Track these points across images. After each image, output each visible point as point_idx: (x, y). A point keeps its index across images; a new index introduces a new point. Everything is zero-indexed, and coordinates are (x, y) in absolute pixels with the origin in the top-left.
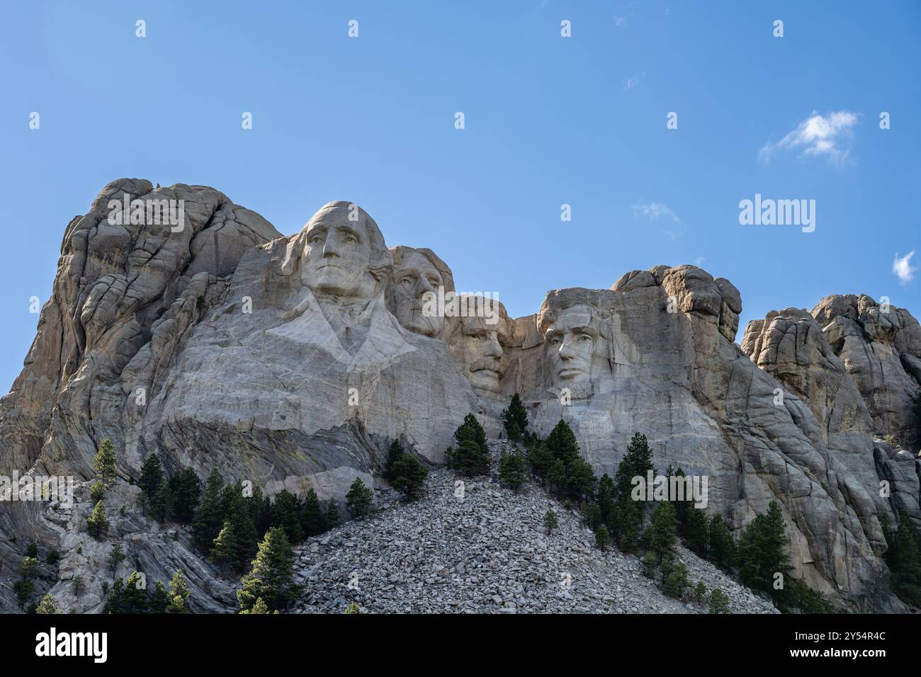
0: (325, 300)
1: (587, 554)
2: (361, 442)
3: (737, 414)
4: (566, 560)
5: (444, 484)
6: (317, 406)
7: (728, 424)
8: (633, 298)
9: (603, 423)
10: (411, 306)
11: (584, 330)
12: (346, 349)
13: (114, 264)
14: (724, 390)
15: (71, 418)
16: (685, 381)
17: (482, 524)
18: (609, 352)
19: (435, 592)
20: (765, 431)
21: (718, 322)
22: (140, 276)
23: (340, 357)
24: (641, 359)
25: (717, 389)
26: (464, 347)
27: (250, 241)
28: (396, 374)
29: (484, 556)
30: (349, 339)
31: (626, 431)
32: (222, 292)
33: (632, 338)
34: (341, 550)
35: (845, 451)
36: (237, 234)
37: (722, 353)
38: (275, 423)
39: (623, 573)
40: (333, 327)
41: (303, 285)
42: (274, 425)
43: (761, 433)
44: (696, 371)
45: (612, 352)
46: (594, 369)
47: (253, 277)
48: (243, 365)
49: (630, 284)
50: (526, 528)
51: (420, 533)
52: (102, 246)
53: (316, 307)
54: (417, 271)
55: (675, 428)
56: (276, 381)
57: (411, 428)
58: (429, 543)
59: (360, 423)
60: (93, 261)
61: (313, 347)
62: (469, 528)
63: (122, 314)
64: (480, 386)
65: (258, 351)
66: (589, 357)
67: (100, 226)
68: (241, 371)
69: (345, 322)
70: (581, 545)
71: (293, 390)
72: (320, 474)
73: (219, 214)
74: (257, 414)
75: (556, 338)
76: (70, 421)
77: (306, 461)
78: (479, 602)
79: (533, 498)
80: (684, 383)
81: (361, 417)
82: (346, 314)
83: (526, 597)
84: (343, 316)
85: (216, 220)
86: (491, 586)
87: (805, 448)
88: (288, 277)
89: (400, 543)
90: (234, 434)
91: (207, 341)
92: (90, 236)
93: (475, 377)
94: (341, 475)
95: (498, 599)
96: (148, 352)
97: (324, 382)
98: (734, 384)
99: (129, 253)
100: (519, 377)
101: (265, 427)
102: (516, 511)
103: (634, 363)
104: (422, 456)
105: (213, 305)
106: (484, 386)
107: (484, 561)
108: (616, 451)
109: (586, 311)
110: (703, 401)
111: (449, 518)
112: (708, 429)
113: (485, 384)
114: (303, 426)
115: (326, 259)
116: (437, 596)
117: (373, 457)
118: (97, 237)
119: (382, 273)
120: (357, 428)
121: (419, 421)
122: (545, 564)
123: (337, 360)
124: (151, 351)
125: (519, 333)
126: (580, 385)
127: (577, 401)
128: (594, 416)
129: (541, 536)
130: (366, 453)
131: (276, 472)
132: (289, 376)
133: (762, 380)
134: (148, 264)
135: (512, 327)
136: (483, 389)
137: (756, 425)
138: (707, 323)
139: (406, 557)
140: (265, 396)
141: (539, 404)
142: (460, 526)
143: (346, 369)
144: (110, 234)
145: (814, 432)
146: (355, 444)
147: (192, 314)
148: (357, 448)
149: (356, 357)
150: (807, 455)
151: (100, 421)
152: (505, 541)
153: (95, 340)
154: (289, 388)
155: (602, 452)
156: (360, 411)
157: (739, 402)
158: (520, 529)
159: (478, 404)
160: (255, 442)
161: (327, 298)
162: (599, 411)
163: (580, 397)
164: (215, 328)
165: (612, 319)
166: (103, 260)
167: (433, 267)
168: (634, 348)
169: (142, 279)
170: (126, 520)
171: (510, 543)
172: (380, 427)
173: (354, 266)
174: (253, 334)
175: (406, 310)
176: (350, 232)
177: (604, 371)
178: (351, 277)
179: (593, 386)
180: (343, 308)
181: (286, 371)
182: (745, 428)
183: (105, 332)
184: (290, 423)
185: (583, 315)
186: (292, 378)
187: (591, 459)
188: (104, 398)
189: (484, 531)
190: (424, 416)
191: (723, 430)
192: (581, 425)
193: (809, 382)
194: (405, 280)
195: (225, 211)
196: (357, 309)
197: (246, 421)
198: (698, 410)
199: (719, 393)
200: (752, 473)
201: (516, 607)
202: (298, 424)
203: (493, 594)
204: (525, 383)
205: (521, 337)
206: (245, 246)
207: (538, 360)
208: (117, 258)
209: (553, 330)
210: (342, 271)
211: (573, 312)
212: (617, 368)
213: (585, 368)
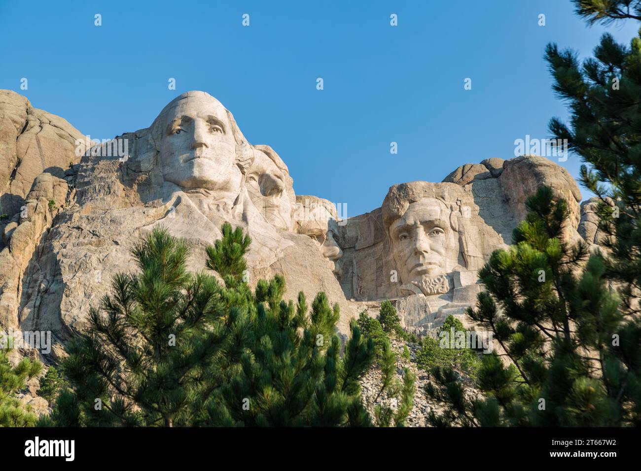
0: (195, 195)
10: (262, 204)
11: (436, 223)
18: (462, 245)
27: (69, 145)
28: (284, 268)
33: (482, 229)
36: (57, 137)
40: (211, 220)
41: (166, 180)
45: (465, 244)
46: (448, 263)
49: (466, 177)
53: (186, 198)
66: (443, 251)
69: (221, 216)
73: (30, 117)
75: (405, 234)
82: (220, 209)
84: (217, 210)
85: (32, 123)
91: (75, 241)
100: (355, 279)
103: (487, 255)
105: (62, 207)
109: (435, 204)
115: (195, 151)
119: (248, 166)
125: (351, 233)
127: (438, 296)
161: (196, 192)
163: (439, 291)
164: (80, 229)
165: (461, 211)
168: (486, 239)
173: (223, 158)
174: (127, 233)
176: (216, 122)
178: (222, 168)
185: (432, 208)
194: (251, 177)
195: (36, 115)
196: (229, 203)
204: (364, 284)
205: (352, 238)
206: (66, 150)
207: (377, 259)
209: (403, 224)
210: (212, 163)
211: (422, 205)
212: (471, 261)
213: (440, 263)
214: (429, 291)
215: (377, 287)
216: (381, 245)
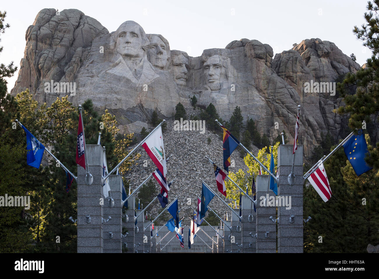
0: (127, 59)
2: (143, 111)
3: (271, 95)
4: (215, 154)
6: (127, 99)
7: (268, 99)
9: (225, 100)
10: (155, 57)
11: (217, 65)
12: (136, 78)
13: (47, 44)
14: (267, 87)
16: (253, 83)
17: (187, 141)
18: (226, 72)
19: (174, 167)
20: (281, 101)
21: (265, 61)
22: (57, 49)
23: (134, 81)
24: (238, 75)
25: (265, 86)
26: (173, 70)
28: (153, 86)
29: (189, 153)
30: (137, 74)
31: (233, 102)
32: (88, 55)
33: (234, 67)
34: (141, 152)
35: (309, 103)
36: (89, 29)
37: (267, 73)
38: (114, 107)
40: (130, 69)
41: (118, 53)
42: (113, 107)
43: (280, 102)
44: (257, 80)
45: (227, 73)
46: (221, 79)
48: (100, 85)
49: (233, 46)
50: (201, 142)
51: (167, 145)
52: (42, 38)
53: (123, 61)
54: (157, 44)
55: (250, 101)
56: (112, 91)
57: (159, 105)
58: (170, 149)
59: (142, 105)
60: (40, 44)
61: (124, 77)
62: (183, 143)
63: (53, 65)
64: (180, 84)
65: (104, 79)
66: (219, 75)
67: (41, 30)
68: (100, 87)
69: (134, 67)
70: (220, 147)
71: (118, 94)
72: (130, 124)
73: (81, 21)
74: (107, 103)
75: (208, 68)
77: (125, 120)
78: (189, 170)
80: (253, 84)
81: (142, 103)
82: (134, 64)
83: (203, 168)
84: (133, 65)
85: (81, 24)
86: (192, 164)
87: (295, 107)
88: (112, 50)
90: (100, 111)
91: (85, 75)
92: (38, 34)
93: (178, 81)
94: (137, 124)
95: (195, 169)
98: (270, 85)
99: (52, 40)
100: (193, 80)
101: (110, 108)
103: (235, 77)
104: (163, 115)
105: (85, 60)
107: (189, 155)
108: (230, 110)
109: (218, 57)
110: (260, 91)
111: (176, 140)
112: (261, 101)
114: (123, 107)
115: (126, 44)
116: (175, 168)
117: (147, 116)
118: (40, 35)
119: (146, 48)
120: (141, 106)
122: (209, 156)
123: (133, 82)
124: (65, 79)
125: (193, 63)
126: (216, 85)
128: (222, 97)
129: (206, 145)
130: (145, 116)
132: (116, 89)
133: (280, 82)
134: (59, 44)
135: (191, 61)
136: (181, 85)
137: (278, 99)
138: (261, 62)
140: (109, 96)
141: (201, 92)
142: (179, 143)
143: (136, 85)
144: (45, 33)
145: (298, 101)
147: (78, 64)
149: (139, 81)
150: (295, 110)
152: (195, 148)
153: (45, 75)
154: (117, 93)
155: (225, 110)
156: (142, 101)
157: (272, 91)
158: (199, 143)
159: (180, 93)
161: (127, 58)
162: (223, 95)
163: (216, 89)
164: (88, 70)
165: (227, 60)
166: (43, 43)
167: (163, 42)
168: (235, 71)
171: (197, 148)
172: (149, 106)
173: (136, 46)
174: (102, 73)
175: (153, 59)
176: (134, 33)
177: (225, 79)
178: (136, 50)
179: (221, 85)
180: (133, 62)
181: (115, 87)
182: (274, 100)
183: (48, 72)
184: (119, 106)
185: (217, 59)
186: (118, 90)
187: (221, 113)
188: (50, 97)
189: (188, 144)
190: (163, 101)
191: (266, 101)
192: (217, 101)
193: (297, 79)
194: (153, 47)
195: (83, 19)
196: (138, 62)
197: (103, 106)
198: (258, 94)
199: (265, 87)
200: (276, 117)
201: (201, 171)
203: (193, 167)
204: (196, 82)
205: (193, 65)
206: (92, 33)
207: (200, 74)
208: (48, 42)
209: (206, 64)
210: (132, 49)
211: (213, 58)
212: (229, 78)
213: (218, 79)
214: (212, 89)
215: (200, 84)
216: (202, 69)
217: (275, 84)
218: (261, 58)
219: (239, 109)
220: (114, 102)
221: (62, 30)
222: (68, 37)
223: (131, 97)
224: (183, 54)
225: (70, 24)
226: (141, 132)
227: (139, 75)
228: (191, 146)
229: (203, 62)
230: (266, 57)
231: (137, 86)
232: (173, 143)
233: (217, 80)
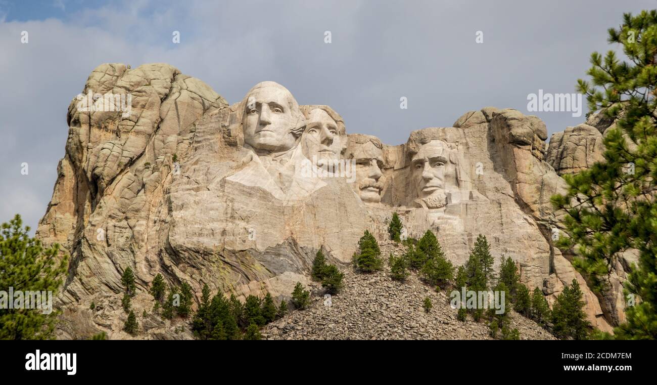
0: (263, 154)
1: (453, 325)
2: (296, 253)
3: (547, 213)
4: (441, 331)
5: (355, 280)
6: (266, 231)
7: (540, 220)
8: (471, 132)
9: (456, 225)
10: (318, 149)
11: (438, 159)
12: (281, 189)
13: (109, 131)
14: (537, 197)
15: (95, 247)
16: (510, 192)
17: (384, 308)
18: (456, 173)
21: (531, 149)
22: (129, 140)
23: (277, 195)
24: (479, 177)
25: (533, 197)
28: (315, 203)
29: (388, 332)
30: (283, 181)
32: (188, 148)
33: (472, 162)
34: (293, 332)
36: (190, 100)
37: (535, 171)
38: (239, 245)
39: (478, 336)
40: (270, 173)
41: (246, 143)
42: (238, 247)
44: (517, 185)
45: (458, 173)
46: (446, 186)
47: (209, 137)
48: (213, 205)
49: (468, 122)
50: (412, 310)
52: (100, 119)
53: (256, 157)
54: (321, 123)
55: (504, 225)
56: (237, 215)
57: (327, 240)
59: (294, 240)
60: (95, 131)
61: (259, 189)
62: (375, 312)
63: (122, 170)
64: (367, 199)
65: (221, 194)
66: (443, 177)
68: (212, 209)
69: (278, 169)
70: (448, 318)
71: (248, 222)
72: (272, 278)
73: (175, 84)
74: (226, 240)
75: (420, 165)
76: (94, 248)
77: (262, 270)
79: (414, 286)
80: (509, 194)
81: (295, 236)
82: (278, 163)
84: (276, 164)
85: (174, 90)
88: (235, 138)
89: (331, 325)
90: (212, 255)
91: (184, 187)
92: (91, 112)
93: (363, 193)
94: (285, 278)
96: (144, 197)
97: (268, 214)
98: (544, 193)
99: (119, 122)
101: (232, 249)
102: (404, 297)
103: (474, 180)
104: (336, 258)
105: (183, 158)
106: (369, 198)
108: (465, 244)
109: (439, 145)
110: (523, 206)
111: (361, 305)
112: (528, 225)
113: (370, 197)
114: (257, 246)
115: (262, 126)
117: (304, 262)
118: (96, 113)
119: (299, 131)
120: (293, 244)
121: (332, 234)
124: (146, 196)
125: (391, 158)
126: (438, 198)
127: (437, 209)
128: (449, 221)
129: (422, 314)
130: (300, 260)
131: (243, 279)
132: (244, 211)
133: (563, 188)
134: (133, 130)
135: (387, 154)
136: (369, 201)
137: (560, 221)
138: (524, 150)
139: (336, 335)
140: (229, 226)
141: (409, 211)
142: (369, 311)
143: (282, 203)
146: (292, 255)
147: (170, 167)
148: (294, 257)
149: (288, 194)
151: (115, 247)
152: (399, 320)
154: (246, 220)
155: (456, 245)
156: (294, 232)
157: (548, 205)
158: (408, 311)
160: (226, 260)
162: (452, 217)
163: (438, 206)
164: (189, 178)
166: (102, 130)
167: (331, 119)
169: (130, 142)
170: (148, 319)
171: (403, 321)
172: (307, 242)
173: (281, 130)
174: (216, 181)
175: (314, 152)
176: (277, 106)
177: (454, 186)
178: (280, 137)
179: (446, 198)
180: (276, 159)
181: (242, 208)
182: (553, 223)
184: (249, 244)
185: (437, 148)
186: (247, 212)
187: (448, 252)
188: (117, 231)
189: (385, 313)
190: (334, 231)
191: (538, 225)
192: (441, 228)
194: (313, 130)
195: (179, 82)
196: (285, 159)
197: (219, 245)
198: (520, 212)
199: (534, 199)
200: (559, 255)
202: (253, 245)
204: (398, 194)
205: (392, 161)
206: (196, 108)
207: (406, 178)
208: (111, 127)
209: (417, 159)
210: (273, 134)
211: (430, 146)
212: (462, 184)
213: (440, 185)
214: (431, 206)
215: (406, 196)
216: (409, 169)
217: (552, 192)
218: (524, 143)
219: (485, 242)
220: (240, 237)
221: (138, 103)
222: (150, 115)
223: (274, 226)
224: (372, 142)
225: (154, 92)
226: (293, 293)
227: (287, 184)
228: (391, 317)
229: (410, 154)
230: (534, 140)
231: (284, 205)
232: (356, 312)
233: (440, 187)
